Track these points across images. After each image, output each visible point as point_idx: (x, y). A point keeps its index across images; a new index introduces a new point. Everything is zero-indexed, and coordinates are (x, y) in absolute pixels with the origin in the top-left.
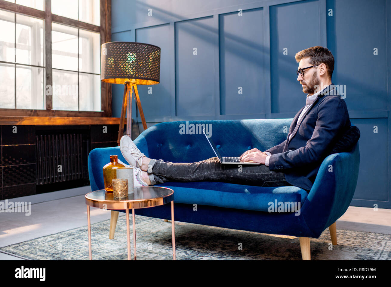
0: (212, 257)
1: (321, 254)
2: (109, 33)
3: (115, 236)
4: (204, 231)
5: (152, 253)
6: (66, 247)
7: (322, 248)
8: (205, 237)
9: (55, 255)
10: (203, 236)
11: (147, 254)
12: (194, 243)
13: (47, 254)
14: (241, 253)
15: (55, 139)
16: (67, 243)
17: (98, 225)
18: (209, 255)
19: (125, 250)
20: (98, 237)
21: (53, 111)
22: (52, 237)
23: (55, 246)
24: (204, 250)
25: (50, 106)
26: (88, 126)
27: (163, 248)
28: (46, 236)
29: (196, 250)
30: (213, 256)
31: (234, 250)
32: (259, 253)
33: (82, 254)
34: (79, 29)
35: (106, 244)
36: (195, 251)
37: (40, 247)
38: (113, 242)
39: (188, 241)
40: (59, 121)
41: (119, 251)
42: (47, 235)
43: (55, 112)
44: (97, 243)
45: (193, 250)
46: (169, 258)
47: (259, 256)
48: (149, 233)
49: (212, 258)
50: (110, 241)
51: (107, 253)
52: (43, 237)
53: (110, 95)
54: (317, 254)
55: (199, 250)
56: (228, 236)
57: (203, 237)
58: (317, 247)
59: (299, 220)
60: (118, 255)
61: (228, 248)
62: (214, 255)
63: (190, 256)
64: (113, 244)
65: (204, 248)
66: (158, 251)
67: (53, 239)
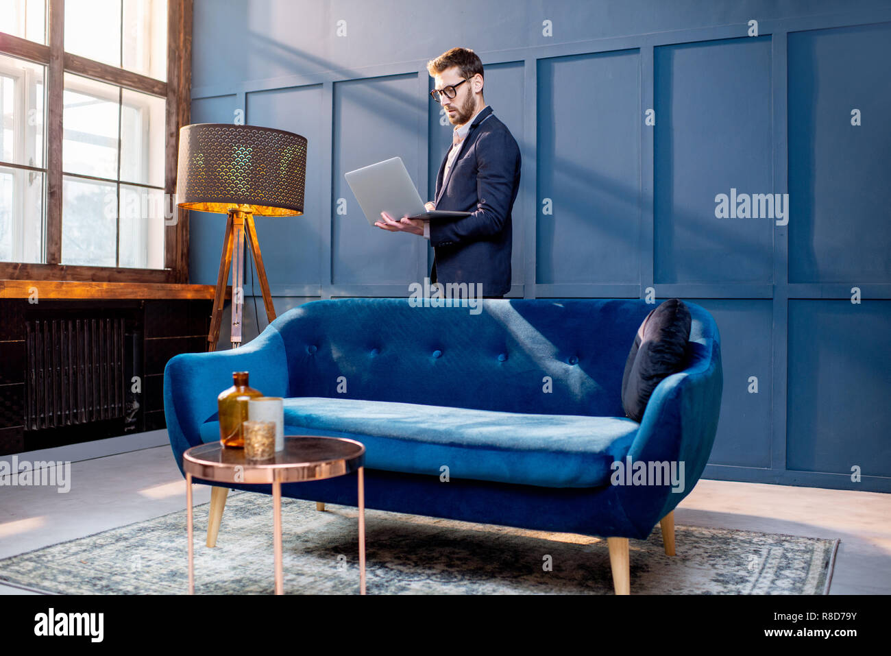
0: (428, 581)
1: (646, 574)
2: (186, 100)
3: (218, 542)
4: (404, 529)
5: (303, 575)
6: (117, 565)
7: (646, 562)
8: (408, 541)
9: (98, 582)
10: (404, 540)
11: (294, 576)
12: (387, 554)
13: (79, 579)
14: (488, 572)
15: (67, 329)
16: (117, 556)
17: (174, 517)
18: (423, 578)
19: (246, 570)
20: (180, 543)
21: (62, 268)
22: (81, 545)
23: (92, 563)
24: (410, 568)
25: (56, 256)
26: (138, 301)
27: (325, 564)
28: (66, 543)
29: (394, 567)
30: (431, 580)
31: (472, 568)
32: (522, 572)
33: (155, 578)
34: (121, 88)
35: (201, 558)
36: (392, 570)
37: (59, 565)
38: (217, 553)
39: (374, 550)
40: (79, 291)
41: (233, 573)
42: (68, 540)
43: (66, 270)
44: (181, 555)
45: (387, 567)
46: (342, 584)
47: (524, 579)
48: (288, 534)
49: (429, 583)
50: (210, 552)
51: (208, 575)
52: (61, 544)
53: (186, 235)
54: (638, 574)
55: (401, 568)
56: (455, 540)
57: (403, 543)
58: (637, 560)
59: (610, 503)
60: (232, 579)
61: (459, 563)
62: (433, 578)
63: (384, 580)
64: (218, 558)
65: (409, 564)
66: (316, 572)
67: (84, 548)
